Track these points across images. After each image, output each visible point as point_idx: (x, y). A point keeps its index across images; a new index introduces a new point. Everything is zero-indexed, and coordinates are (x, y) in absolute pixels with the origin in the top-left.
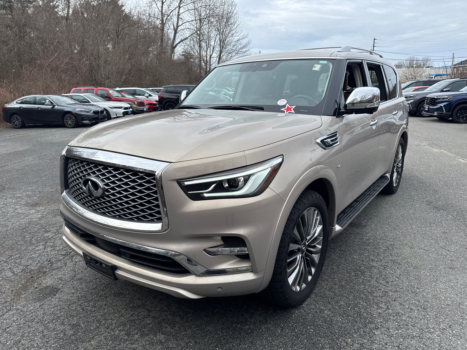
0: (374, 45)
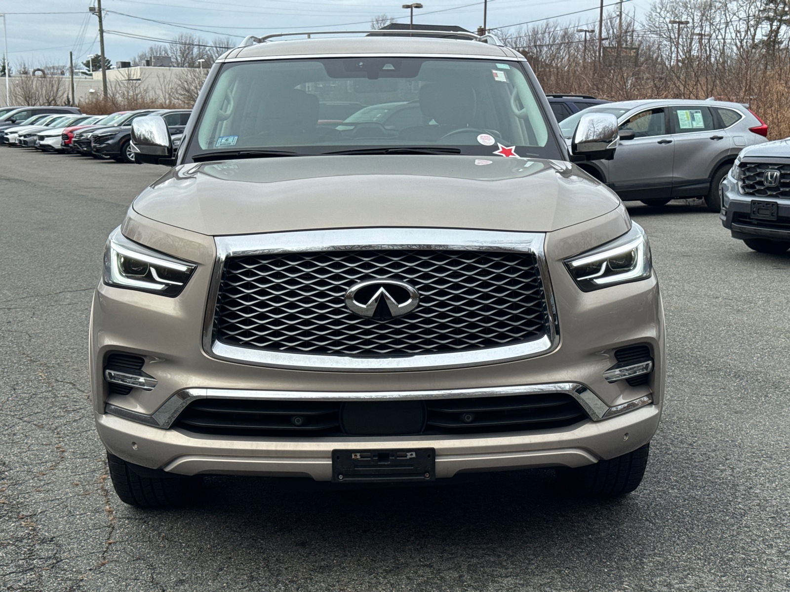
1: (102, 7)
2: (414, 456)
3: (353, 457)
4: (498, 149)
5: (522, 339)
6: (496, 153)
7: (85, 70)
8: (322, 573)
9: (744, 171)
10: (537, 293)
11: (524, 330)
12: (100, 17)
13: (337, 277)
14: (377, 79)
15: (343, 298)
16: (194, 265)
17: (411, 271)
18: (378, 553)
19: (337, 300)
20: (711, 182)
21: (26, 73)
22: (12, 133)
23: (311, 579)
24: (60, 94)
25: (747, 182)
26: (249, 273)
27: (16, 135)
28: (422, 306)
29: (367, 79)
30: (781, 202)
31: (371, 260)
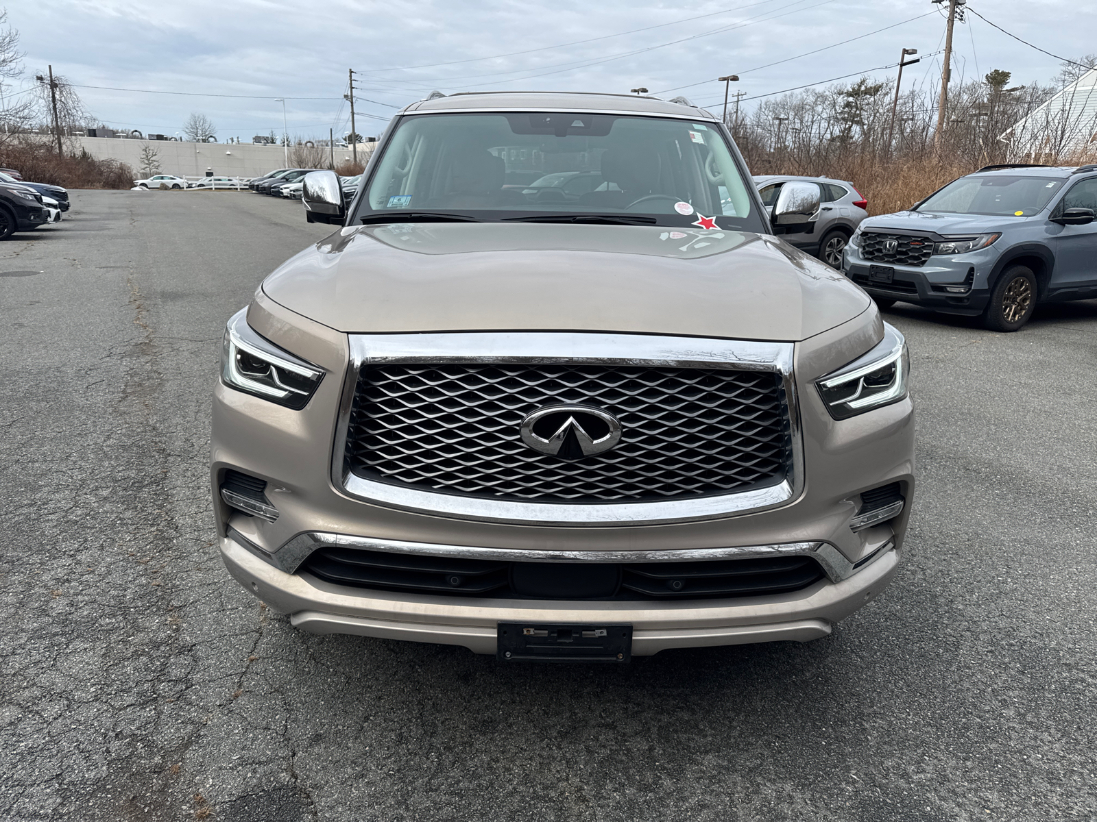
0: (351, 84)
1: (354, 95)
2: (605, 633)
3: (525, 633)
4: (698, 220)
5: (753, 482)
6: (695, 223)
7: (344, 143)
8: (484, 734)
9: (865, 240)
10: (778, 423)
11: (757, 472)
12: (352, 103)
13: (510, 399)
14: (565, 136)
15: (518, 428)
16: (323, 371)
17: (612, 394)
18: (551, 698)
19: (509, 431)
20: (820, 245)
21: (300, 144)
22: (285, 188)
23: (471, 746)
24: (323, 160)
25: (867, 249)
26: (393, 387)
27: (288, 190)
28: (625, 442)
29: (554, 136)
30: (896, 267)
31: (557, 378)
